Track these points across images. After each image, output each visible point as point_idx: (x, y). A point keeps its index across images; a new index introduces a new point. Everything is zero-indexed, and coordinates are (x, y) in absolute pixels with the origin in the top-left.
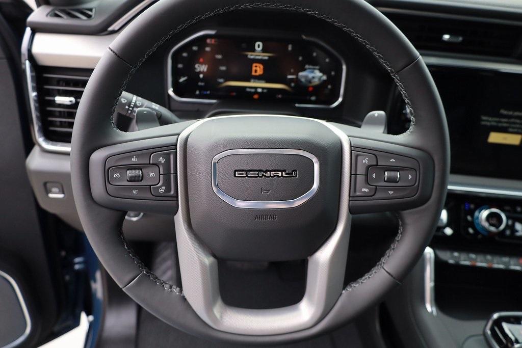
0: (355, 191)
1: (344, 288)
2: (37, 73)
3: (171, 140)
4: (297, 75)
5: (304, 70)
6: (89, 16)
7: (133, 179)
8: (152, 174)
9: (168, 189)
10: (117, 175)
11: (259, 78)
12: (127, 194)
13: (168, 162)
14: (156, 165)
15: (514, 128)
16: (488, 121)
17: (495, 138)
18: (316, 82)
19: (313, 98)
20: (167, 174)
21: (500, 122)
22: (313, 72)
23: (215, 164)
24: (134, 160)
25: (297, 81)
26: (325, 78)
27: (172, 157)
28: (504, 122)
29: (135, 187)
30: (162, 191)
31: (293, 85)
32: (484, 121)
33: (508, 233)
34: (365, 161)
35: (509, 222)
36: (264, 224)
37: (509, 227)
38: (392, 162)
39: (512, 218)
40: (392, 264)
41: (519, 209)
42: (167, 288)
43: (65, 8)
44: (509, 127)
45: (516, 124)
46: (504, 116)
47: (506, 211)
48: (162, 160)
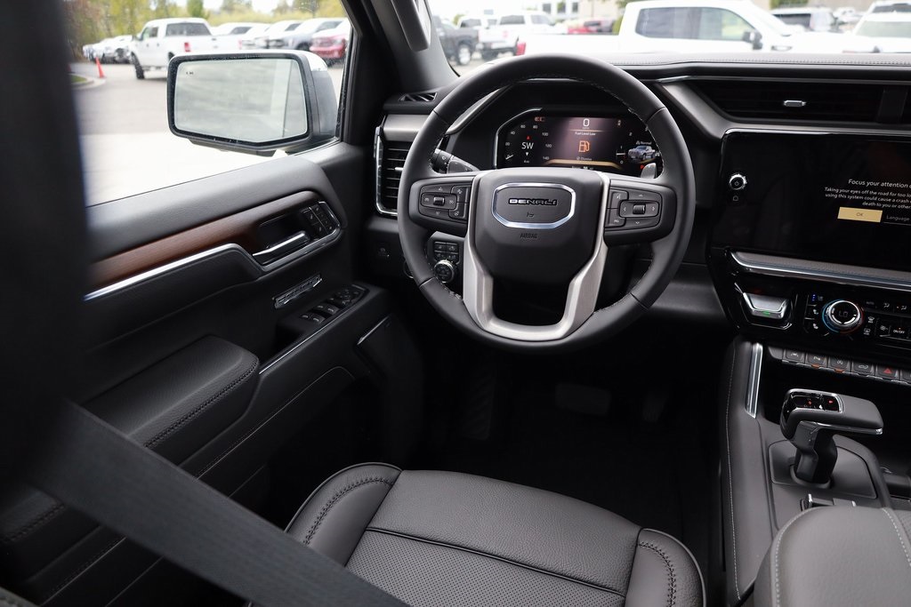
0: (609, 222)
1: (596, 309)
3: (470, 178)
4: (627, 152)
5: (635, 146)
6: (431, 99)
7: (438, 203)
8: (451, 202)
9: (461, 214)
10: (427, 199)
11: (585, 155)
12: (432, 214)
13: (464, 194)
14: (455, 195)
15: (869, 201)
16: (834, 193)
17: (846, 213)
20: (462, 202)
21: (850, 194)
22: (645, 149)
23: (497, 192)
24: (440, 190)
25: (627, 157)
27: (467, 191)
28: (855, 195)
29: (437, 210)
30: (456, 214)
31: (622, 162)
32: (829, 192)
33: (867, 332)
34: (618, 197)
35: (871, 320)
36: (528, 241)
37: (870, 326)
38: (641, 197)
39: (873, 315)
40: (641, 289)
41: (887, 305)
42: (452, 293)
43: (415, 93)
44: (863, 201)
45: (872, 196)
46: (855, 187)
47: (870, 306)
48: (459, 191)
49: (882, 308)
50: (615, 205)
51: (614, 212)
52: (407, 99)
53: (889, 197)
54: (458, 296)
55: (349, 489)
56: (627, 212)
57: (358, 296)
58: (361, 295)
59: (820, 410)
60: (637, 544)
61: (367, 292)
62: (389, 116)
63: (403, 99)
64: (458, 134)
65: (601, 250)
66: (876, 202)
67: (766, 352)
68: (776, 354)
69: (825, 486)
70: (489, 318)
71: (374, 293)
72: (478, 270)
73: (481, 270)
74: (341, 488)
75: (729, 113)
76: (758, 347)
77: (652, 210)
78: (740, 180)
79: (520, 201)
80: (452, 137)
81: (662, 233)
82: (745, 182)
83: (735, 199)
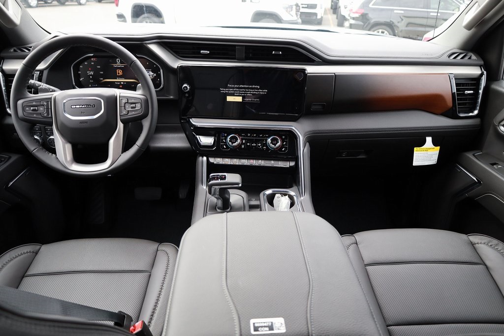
0: (121, 113)
1: (122, 153)
2: (5, 78)
3: (50, 96)
6: (29, 50)
7: (34, 110)
8: (41, 109)
9: (48, 114)
10: (27, 109)
11: (121, 77)
12: (32, 116)
13: (48, 104)
14: (43, 105)
15: (237, 93)
16: (224, 90)
17: (230, 99)
20: (48, 109)
21: (229, 91)
23: (64, 103)
24: (34, 103)
26: (155, 75)
27: (49, 103)
28: (231, 91)
29: (34, 114)
30: (45, 115)
32: (222, 90)
33: (243, 146)
34: (124, 101)
35: (244, 141)
36: (84, 125)
37: (244, 144)
38: (133, 101)
39: (245, 139)
40: (139, 142)
41: (249, 135)
42: (50, 154)
43: (20, 47)
44: (234, 93)
45: (237, 91)
46: (231, 88)
47: (243, 136)
48: (45, 103)
49: (247, 136)
50: (123, 105)
51: (123, 108)
52: (15, 51)
53: (243, 91)
54: (54, 155)
55: (11, 260)
56: (129, 108)
57: (4, 161)
58: (6, 160)
59: (219, 181)
60: (157, 250)
61: (10, 158)
62: (5, 60)
63: (12, 50)
64: (48, 69)
65: (120, 126)
66: (239, 93)
67: (208, 160)
68: (212, 160)
69: (229, 210)
70: (72, 163)
71: (14, 158)
72: (62, 140)
73: (63, 140)
74: (7, 261)
75: (181, 56)
76: (205, 158)
77: (138, 106)
78: (186, 87)
79: (77, 107)
80: (44, 71)
81: (144, 116)
82: (188, 88)
83: (187, 95)
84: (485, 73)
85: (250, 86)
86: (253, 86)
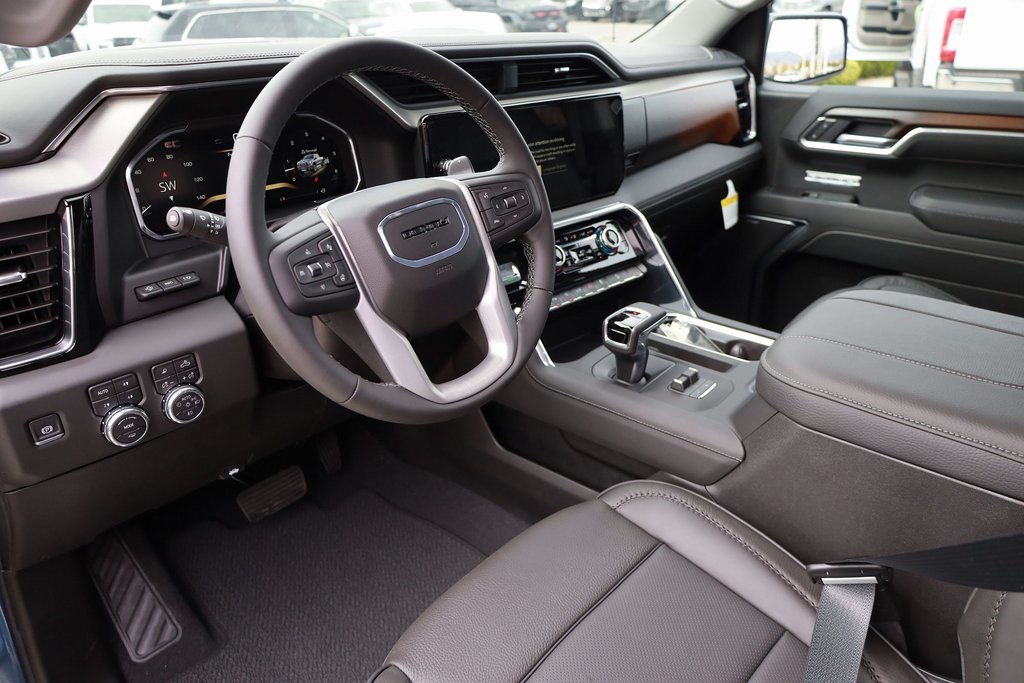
0: (489, 226)
4: (296, 166)
5: (301, 157)
7: (317, 272)
8: (328, 265)
9: (348, 277)
10: (302, 272)
14: (327, 253)
18: (319, 168)
19: (323, 191)
20: (339, 261)
22: (312, 157)
24: (308, 253)
25: (298, 172)
26: (327, 161)
29: (320, 283)
30: (343, 279)
31: (294, 179)
36: (444, 276)
38: (505, 190)
40: (538, 280)
48: (328, 247)
50: (487, 205)
51: (489, 212)
56: (501, 209)
77: (522, 199)
84: (752, 75)
85: (552, 141)
86: (556, 140)
